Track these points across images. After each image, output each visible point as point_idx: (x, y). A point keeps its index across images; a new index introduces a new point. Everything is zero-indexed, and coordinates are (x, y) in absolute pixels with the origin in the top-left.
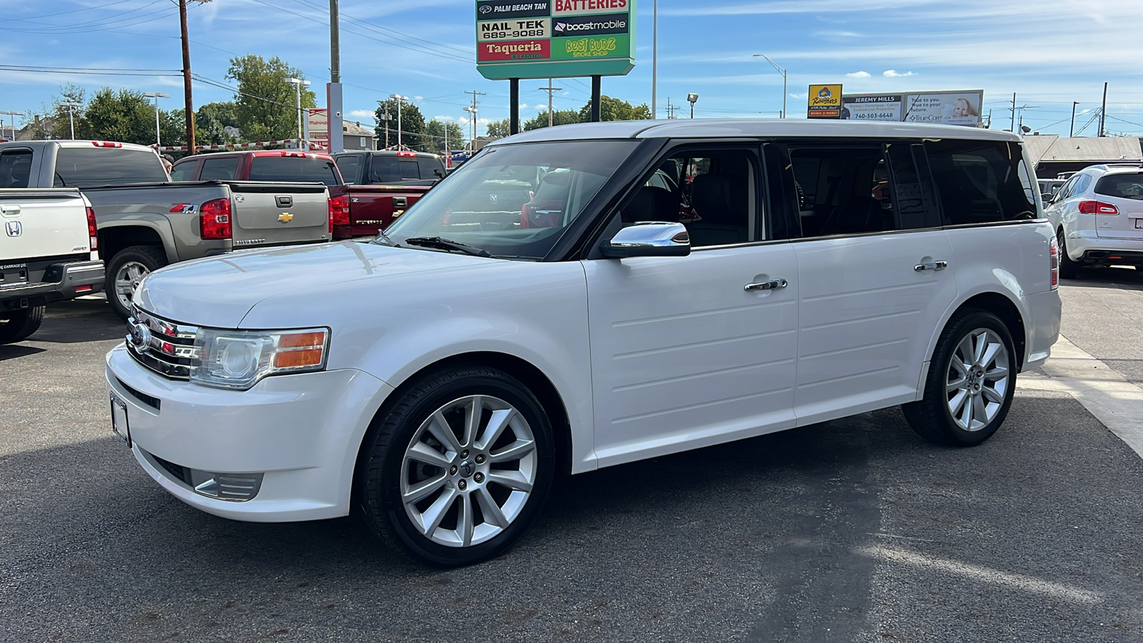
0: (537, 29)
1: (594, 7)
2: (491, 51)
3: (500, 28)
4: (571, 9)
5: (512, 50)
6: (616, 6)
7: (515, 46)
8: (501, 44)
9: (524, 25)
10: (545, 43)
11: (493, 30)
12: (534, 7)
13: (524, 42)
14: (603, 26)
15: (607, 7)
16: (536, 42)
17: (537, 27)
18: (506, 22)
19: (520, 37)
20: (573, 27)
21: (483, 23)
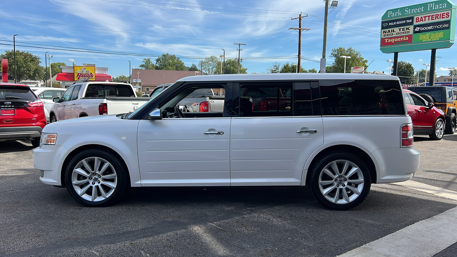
0: (407, 31)
1: (434, 19)
2: (386, 42)
3: (391, 32)
4: (423, 21)
5: (395, 41)
6: (444, 18)
7: (397, 39)
8: (391, 38)
9: (401, 30)
10: (410, 37)
11: (388, 33)
12: (406, 21)
13: (401, 37)
14: (438, 27)
15: (440, 18)
16: (406, 36)
17: (407, 30)
18: (393, 29)
19: (399, 35)
20: (423, 29)
21: (384, 30)
